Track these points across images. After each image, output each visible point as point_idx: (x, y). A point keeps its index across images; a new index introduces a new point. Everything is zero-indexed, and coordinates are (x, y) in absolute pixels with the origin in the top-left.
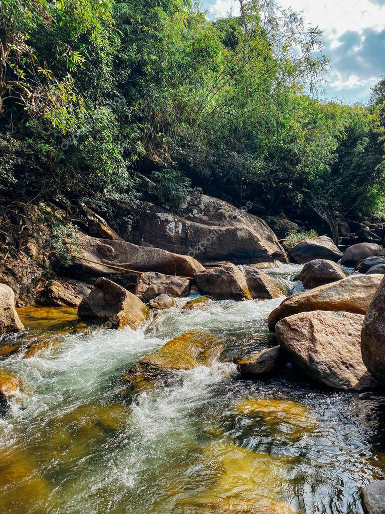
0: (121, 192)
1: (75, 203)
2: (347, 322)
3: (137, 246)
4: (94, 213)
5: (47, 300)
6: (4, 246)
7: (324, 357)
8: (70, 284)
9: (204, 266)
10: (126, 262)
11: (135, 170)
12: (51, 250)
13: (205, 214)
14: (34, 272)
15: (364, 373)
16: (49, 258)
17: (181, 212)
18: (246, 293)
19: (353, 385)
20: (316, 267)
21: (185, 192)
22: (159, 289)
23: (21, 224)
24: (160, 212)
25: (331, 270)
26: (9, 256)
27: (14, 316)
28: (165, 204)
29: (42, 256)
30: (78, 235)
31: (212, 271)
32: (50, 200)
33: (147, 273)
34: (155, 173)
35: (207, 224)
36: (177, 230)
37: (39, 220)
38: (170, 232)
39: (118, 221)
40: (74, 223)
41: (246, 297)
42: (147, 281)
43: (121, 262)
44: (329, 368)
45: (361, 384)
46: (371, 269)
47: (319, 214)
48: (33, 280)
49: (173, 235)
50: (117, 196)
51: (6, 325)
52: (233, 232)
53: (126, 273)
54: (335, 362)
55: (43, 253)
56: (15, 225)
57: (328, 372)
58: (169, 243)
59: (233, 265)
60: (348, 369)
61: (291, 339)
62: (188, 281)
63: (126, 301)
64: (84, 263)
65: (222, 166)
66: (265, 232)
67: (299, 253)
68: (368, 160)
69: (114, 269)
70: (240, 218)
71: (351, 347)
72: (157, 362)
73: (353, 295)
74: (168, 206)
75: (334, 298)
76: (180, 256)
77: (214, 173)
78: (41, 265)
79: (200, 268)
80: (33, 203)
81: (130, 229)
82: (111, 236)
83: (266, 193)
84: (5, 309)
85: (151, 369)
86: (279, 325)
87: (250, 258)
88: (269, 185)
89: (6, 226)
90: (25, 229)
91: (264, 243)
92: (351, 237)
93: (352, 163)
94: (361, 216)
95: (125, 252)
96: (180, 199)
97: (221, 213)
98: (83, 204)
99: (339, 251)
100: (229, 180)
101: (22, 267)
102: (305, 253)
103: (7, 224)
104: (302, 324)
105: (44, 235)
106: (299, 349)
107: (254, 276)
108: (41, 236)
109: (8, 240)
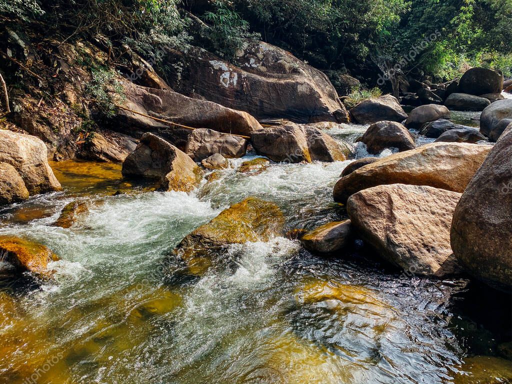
0: (170, 34)
1: (118, 44)
2: (430, 199)
3: (187, 97)
4: (139, 57)
5: (88, 154)
6: (37, 91)
7: (404, 238)
8: (114, 137)
9: (260, 123)
10: (175, 115)
11: (185, 9)
12: (91, 98)
13: (263, 65)
14: (72, 123)
15: (447, 258)
16: (90, 107)
17: (237, 60)
18: (306, 156)
19: (435, 271)
20: (382, 129)
21: (242, 37)
22: (212, 148)
23: (55, 66)
24: (213, 60)
25: (398, 133)
26: (44, 102)
27: (47, 173)
28: (219, 51)
29: (81, 104)
30: (121, 82)
31: (270, 130)
32: (88, 38)
33: (199, 130)
34: (208, 14)
35: (265, 76)
36: (231, 81)
37: (77, 63)
38: (223, 83)
39: (167, 67)
40: (117, 68)
41: (306, 160)
42: (200, 139)
43: (170, 115)
44: (409, 251)
45: (444, 270)
46: (444, 134)
47: (382, 70)
48: (72, 131)
49: (227, 86)
50: (165, 38)
51: (38, 184)
52: (294, 87)
53: (175, 128)
54: (416, 245)
55: (83, 102)
56: (49, 66)
57: (408, 255)
58: (223, 96)
59: (293, 125)
60: (429, 252)
61: (366, 216)
62: (244, 140)
63: (175, 161)
64: (129, 115)
65: (283, 10)
66: (327, 87)
67: (361, 112)
68: (441, 11)
69: (163, 122)
70: (302, 70)
71: (433, 228)
72: (211, 235)
73: (436, 167)
74: (223, 53)
75: (414, 169)
76: (236, 111)
77: (274, 18)
78: (81, 115)
79: (257, 126)
80: (69, 41)
81: (180, 78)
82: (158, 85)
83: (330, 44)
84: (37, 166)
85: (205, 242)
86: (352, 198)
87: (310, 116)
88: (333, 35)
89: (38, 67)
90: (60, 72)
91: (325, 100)
92: (412, 97)
93: (423, 14)
94: (423, 75)
95: (174, 104)
96: (235, 45)
97: (280, 63)
98: (127, 47)
99: (404, 112)
100: (290, 26)
101: (59, 116)
102: (368, 113)
103: (39, 65)
104: (379, 199)
105: (83, 80)
106: (376, 228)
107: (316, 137)
108: (79, 82)
109: (41, 84)
